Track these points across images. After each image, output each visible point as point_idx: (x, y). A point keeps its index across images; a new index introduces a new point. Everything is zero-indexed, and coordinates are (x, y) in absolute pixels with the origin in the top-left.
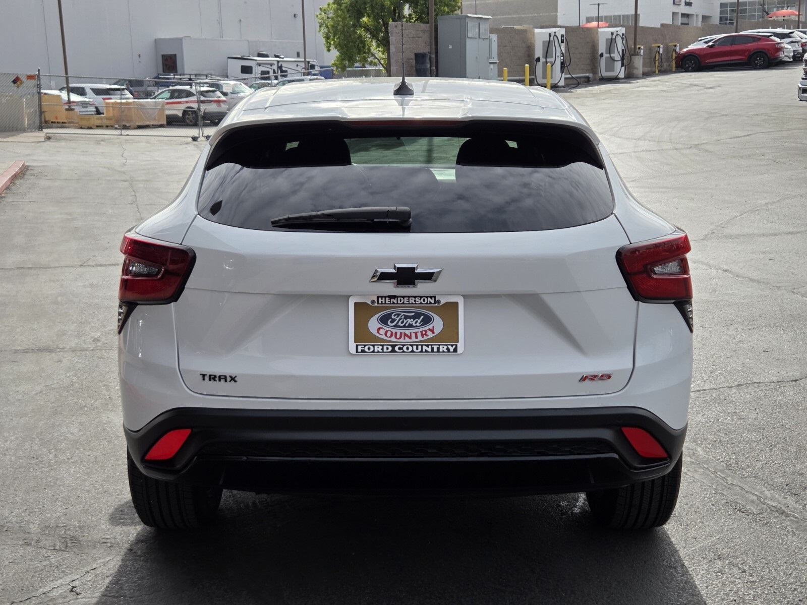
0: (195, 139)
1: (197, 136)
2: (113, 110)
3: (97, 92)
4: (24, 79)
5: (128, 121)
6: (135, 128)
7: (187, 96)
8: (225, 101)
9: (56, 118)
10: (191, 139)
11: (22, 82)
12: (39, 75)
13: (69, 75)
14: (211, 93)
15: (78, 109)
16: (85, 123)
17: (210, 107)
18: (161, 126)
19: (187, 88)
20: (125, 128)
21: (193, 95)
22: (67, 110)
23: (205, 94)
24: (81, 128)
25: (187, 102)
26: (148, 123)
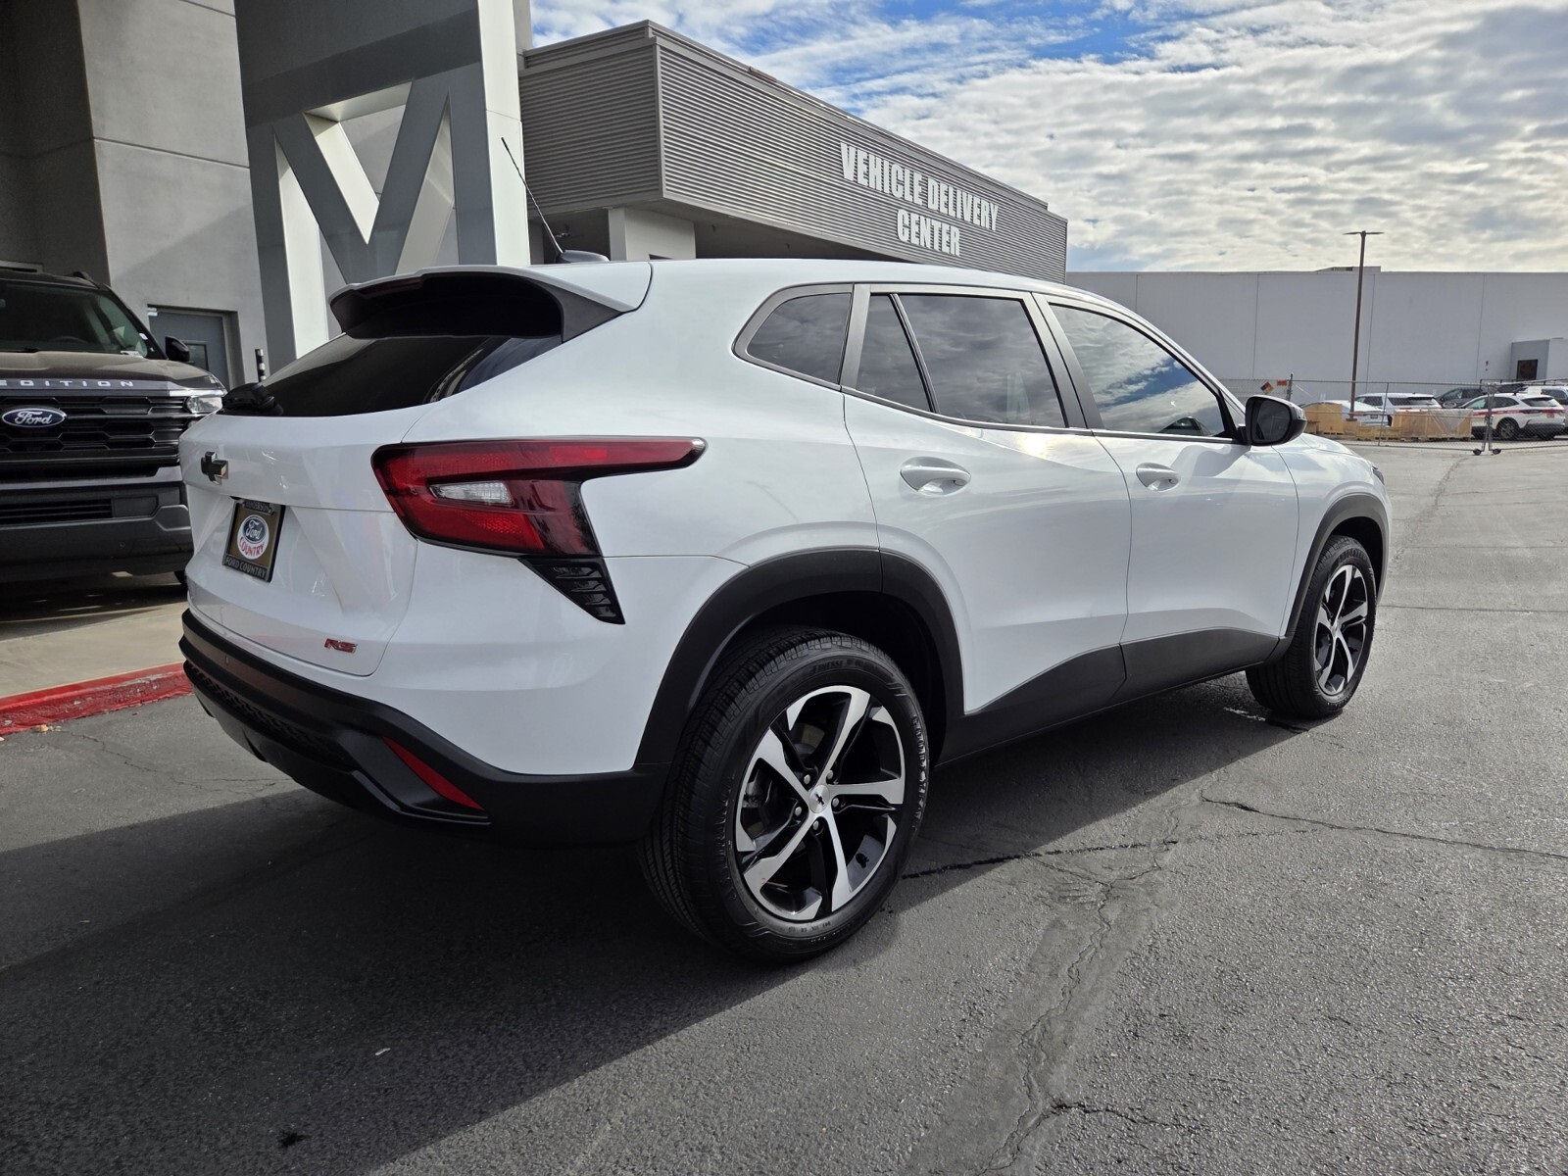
0: (1477, 452)
1: (1480, 449)
2: (1403, 420)
3: (1396, 401)
4: (1273, 384)
5: (1418, 433)
6: (1426, 441)
7: (1507, 405)
8: (1561, 411)
9: (1331, 429)
10: (1472, 453)
11: (1271, 388)
12: (1291, 381)
13: (1357, 380)
14: (1544, 402)
15: (1361, 420)
16: (1364, 435)
17: (1535, 418)
18: (1464, 440)
19: (1509, 395)
20: (1416, 440)
21: (1515, 403)
22: (1348, 420)
23: (1532, 402)
24: (1359, 440)
25: (1505, 412)
26: (1444, 436)
